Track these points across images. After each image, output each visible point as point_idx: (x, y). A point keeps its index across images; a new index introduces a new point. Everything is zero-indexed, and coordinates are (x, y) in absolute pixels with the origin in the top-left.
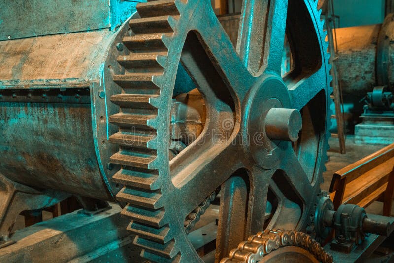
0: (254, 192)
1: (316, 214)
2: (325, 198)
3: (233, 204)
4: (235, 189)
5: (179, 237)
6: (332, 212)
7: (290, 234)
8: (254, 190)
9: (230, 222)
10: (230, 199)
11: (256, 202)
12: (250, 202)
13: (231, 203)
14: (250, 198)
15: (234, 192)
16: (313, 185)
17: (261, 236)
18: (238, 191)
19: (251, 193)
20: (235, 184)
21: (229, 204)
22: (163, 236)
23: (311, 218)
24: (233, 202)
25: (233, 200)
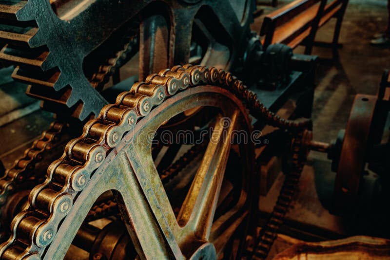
0: (175, 30)
1: (245, 56)
2: (254, 39)
3: (154, 46)
4: (155, 30)
5: (77, 83)
6: (261, 53)
7: (203, 70)
8: (174, 28)
9: (152, 66)
10: (151, 40)
11: (178, 41)
12: (171, 42)
13: (152, 45)
14: (171, 38)
15: (155, 32)
16: (243, 25)
17: (165, 74)
18: (159, 31)
19: (172, 31)
20: (155, 24)
21: (151, 46)
22: (53, 82)
23: (240, 59)
24: (154, 43)
25: (155, 41)
